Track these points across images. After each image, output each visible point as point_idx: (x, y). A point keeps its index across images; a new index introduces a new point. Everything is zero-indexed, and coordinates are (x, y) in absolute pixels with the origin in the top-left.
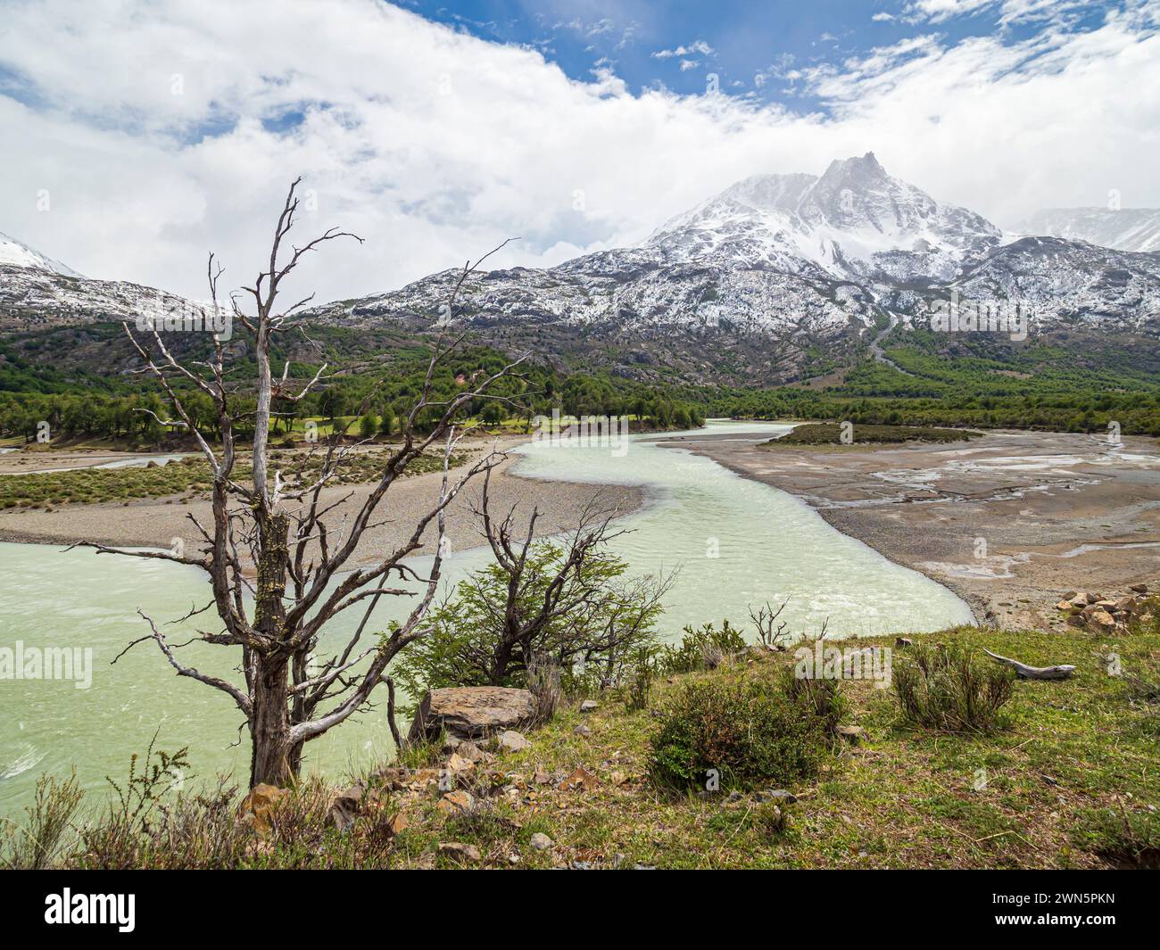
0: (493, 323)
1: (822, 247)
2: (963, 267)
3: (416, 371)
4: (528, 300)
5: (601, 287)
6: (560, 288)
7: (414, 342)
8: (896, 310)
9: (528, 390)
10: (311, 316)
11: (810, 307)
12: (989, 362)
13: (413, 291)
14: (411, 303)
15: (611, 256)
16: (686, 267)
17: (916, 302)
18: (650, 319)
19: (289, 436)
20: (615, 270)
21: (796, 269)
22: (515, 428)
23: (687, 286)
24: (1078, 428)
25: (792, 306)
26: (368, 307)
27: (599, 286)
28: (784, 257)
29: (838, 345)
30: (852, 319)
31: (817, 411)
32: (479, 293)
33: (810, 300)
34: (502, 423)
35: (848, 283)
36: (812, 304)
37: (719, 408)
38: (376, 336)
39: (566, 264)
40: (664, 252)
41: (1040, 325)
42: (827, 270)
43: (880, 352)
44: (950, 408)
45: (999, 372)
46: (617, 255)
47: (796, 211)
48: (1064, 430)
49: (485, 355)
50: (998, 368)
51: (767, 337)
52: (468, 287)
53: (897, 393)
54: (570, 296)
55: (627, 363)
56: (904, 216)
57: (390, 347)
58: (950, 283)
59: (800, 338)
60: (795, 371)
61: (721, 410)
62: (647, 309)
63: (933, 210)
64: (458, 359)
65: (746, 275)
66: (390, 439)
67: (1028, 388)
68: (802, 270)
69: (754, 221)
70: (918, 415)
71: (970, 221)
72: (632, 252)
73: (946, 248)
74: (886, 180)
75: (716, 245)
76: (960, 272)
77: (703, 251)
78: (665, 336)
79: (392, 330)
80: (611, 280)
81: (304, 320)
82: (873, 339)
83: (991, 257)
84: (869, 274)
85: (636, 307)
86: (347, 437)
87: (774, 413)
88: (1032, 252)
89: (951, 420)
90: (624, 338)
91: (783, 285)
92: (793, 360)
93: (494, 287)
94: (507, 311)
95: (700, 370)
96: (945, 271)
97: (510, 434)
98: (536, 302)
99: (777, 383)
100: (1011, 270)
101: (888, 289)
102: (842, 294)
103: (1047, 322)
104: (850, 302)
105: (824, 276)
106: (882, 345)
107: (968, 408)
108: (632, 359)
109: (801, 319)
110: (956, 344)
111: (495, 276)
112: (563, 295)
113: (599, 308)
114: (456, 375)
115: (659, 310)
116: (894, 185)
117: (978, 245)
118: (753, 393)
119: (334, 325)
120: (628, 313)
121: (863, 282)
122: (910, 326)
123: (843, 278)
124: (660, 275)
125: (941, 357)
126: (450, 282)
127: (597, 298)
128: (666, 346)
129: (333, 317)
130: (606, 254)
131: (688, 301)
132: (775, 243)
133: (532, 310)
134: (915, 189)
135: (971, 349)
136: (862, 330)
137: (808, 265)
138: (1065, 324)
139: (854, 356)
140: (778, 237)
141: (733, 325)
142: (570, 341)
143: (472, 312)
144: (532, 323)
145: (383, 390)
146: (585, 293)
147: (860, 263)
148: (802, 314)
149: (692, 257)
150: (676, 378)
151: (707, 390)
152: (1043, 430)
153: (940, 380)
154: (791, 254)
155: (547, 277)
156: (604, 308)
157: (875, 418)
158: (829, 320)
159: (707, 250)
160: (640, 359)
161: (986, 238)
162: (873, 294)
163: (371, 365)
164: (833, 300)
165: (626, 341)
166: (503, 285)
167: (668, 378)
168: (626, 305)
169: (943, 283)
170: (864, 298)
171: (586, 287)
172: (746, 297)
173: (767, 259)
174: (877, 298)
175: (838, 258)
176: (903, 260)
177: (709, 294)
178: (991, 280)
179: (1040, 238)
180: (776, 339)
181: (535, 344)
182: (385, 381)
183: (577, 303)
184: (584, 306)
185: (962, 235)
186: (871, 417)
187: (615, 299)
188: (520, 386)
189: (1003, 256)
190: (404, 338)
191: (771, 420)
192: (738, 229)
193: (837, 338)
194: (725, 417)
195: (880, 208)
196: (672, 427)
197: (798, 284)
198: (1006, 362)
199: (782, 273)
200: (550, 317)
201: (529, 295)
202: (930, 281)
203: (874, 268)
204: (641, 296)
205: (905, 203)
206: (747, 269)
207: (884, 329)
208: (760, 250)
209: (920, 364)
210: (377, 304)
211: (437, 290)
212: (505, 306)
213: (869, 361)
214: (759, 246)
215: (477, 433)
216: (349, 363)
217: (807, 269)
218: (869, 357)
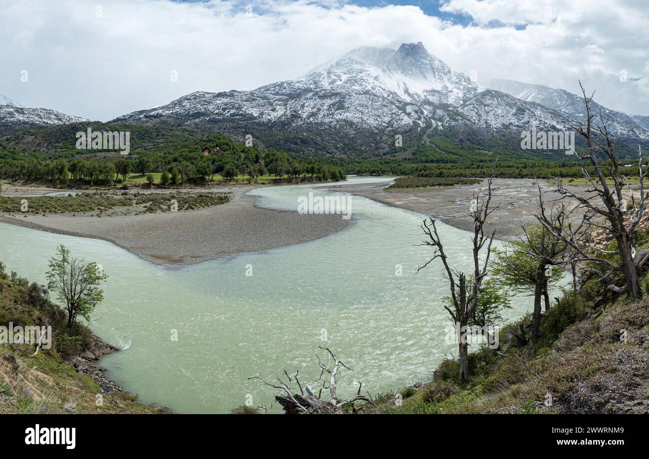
0: (220, 121)
1: (398, 85)
2: (463, 100)
3: (181, 148)
4: (239, 108)
5: (280, 101)
6: (257, 102)
7: (176, 132)
8: (435, 119)
9: (245, 159)
10: (123, 119)
11: (394, 115)
12: (476, 146)
13: (175, 104)
14: (174, 111)
15: (285, 84)
16: (328, 91)
17: (444, 115)
18: (308, 119)
19: (125, 183)
20: (288, 92)
21: (385, 95)
22: (243, 180)
23: (328, 102)
24: (517, 176)
25: (385, 114)
26: (152, 114)
27: (279, 100)
28: (379, 89)
29: (408, 135)
30: (414, 122)
31: (402, 171)
32: (211, 104)
33: (393, 111)
34: (235, 178)
35: (412, 104)
36: (394, 114)
37: (350, 169)
38: (156, 129)
39: (260, 88)
40: (315, 83)
41: (495, 130)
42: (401, 97)
43: (428, 140)
44: (465, 169)
45: (480, 151)
46: (289, 84)
47: (385, 66)
48: (512, 177)
49: (219, 139)
50: (480, 149)
51: (372, 130)
52: (205, 101)
53: (438, 161)
54: (263, 106)
55: (296, 144)
56: (437, 73)
57: (164, 135)
58: (458, 108)
59: (389, 132)
60: (387, 149)
61: (351, 171)
62: (307, 114)
63: (449, 72)
64: (204, 141)
65: (360, 97)
66: (176, 186)
67: (492, 158)
68: (389, 96)
69: (363, 69)
70: (452, 172)
71: (465, 79)
72: (297, 82)
73: (456, 91)
74: (428, 55)
75: (343, 80)
76: (462, 102)
77: (337, 83)
78: (316, 129)
79: (165, 126)
80: (286, 97)
81: (119, 122)
82: (425, 133)
83: (475, 97)
84: (421, 100)
85: (300, 112)
86: (154, 185)
87: (380, 172)
88: (490, 96)
89: (467, 174)
90: (294, 130)
91: (379, 103)
92: (386, 143)
93: (220, 101)
94: (227, 114)
95: (337, 148)
96: (456, 101)
97: (241, 184)
98: (243, 109)
99: (378, 155)
100: (483, 104)
101: (430, 108)
102: (409, 109)
103: (497, 129)
104: (413, 113)
105: (400, 99)
106: (429, 136)
107: (472, 168)
108: (299, 141)
109: (389, 122)
110: (462, 137)
111: (220, 95)
112: (259, 105)
113: (280, 112)
114: (203, 150)
115: (313, 115)
116: (432, 58)
117: (469, 90)
118: (366, 161)
119: (134, 124)
120: (295, 116)
121: (419, 104)
122: (441, 127)
123: (409, 101)
124: (313, 95)
125: (456, 143)
126: (195, 99)
127: (278, 107)
128: (318, 135)
129: (134, 120)
130: (283, 83)
131: (329, 109)
132: (374, 81)
133: (241, 114)
134: (441, 62)
135: (468, 139)
136: (419, 128)
137: (392, 93)
138: (504, 130)
139: (416, 142)
140: (376, 78)
141: (354, 124)
142: (263, 131)
143: (208, 115)
144: (241, 121)
145: (164, 159)
146: (271, 105)
147: (417, 94)
148: (389, 119)
149: (331, 86)
150: (324, 152)
151: (341, 160)
152: (504, 178)
153: (456, 154)
154: (383, 87)
155: (250, 95)
156: (283, 112)
157: (432, 174)
158: (403, 123)
159: (339, 83)
160: (304, 142)
161: (472, 88)
162: (424, 111)
163: (154, 145)
164: (405, 112)
165: (295, 131)
166: (225, 100)
167: (319, 152)
168: (295, 111)
169: (455, 107)
170: (419, 112)
171: (272, 101)
172: (361, 109)
173: (371, 89)
174: (426, 112)
175: (406, 91)
176: (437, 95)
177: (340, 106)
178: (474, 107)
179: (493, 91)
180: (377, 132)
181: (243, 133)
182: (164, 154)
183: (267, 110)
184: (270, 112)
185: (462, 85)
186: (430, 174)
187: (288, 108)
188: (240, 156)
189: (479, 97)
190: (171, 130)
191: (379, 175)
192: (355, 72)
193: (407, 132)
194: (353, 174)
195: (426, 68)
196: (329, 180)
197: (387, 103)
198: (482, 146)
199: (379, 97)
200: (252, 117)
201: (240, 105)
202: (449, 106)
203: (424, 98)
204: (303, 106)
205: (437, 67)
206: (360, 94)
207: (429, 128)
208: (367, 84)
209: (447, 146)
210: (156, 112)
211: (188, 104)
212: (226, 112)
213: (423, 144)
214: (366, 82)
215: (223, 183)
216: (143, 144)
217: (391, 95)
218: (423, 142)
